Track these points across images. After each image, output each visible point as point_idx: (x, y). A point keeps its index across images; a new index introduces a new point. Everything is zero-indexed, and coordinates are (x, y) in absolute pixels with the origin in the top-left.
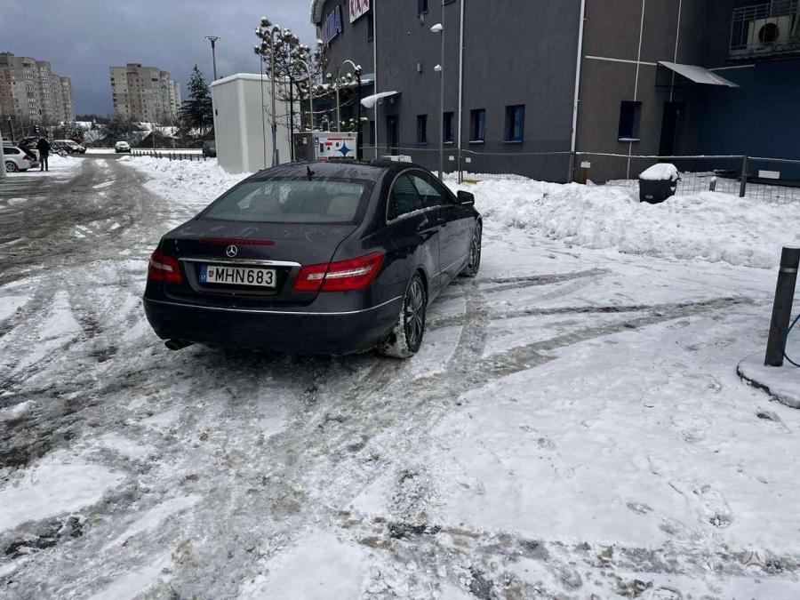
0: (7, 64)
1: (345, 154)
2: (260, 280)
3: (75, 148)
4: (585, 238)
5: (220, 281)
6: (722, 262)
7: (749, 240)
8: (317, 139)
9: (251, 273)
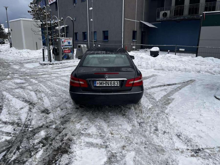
2: (114, 84)
4: (144, 67)
5: (101, 85)
6: (179, 71)
7: (184, 65)
8: (61, 40)
9: (111, 83)
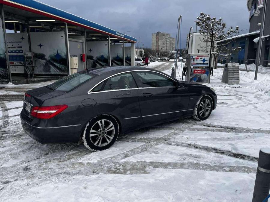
0: (159, 35)
1: (204, 62)
3: (167, 59)
8: (192, 56)
